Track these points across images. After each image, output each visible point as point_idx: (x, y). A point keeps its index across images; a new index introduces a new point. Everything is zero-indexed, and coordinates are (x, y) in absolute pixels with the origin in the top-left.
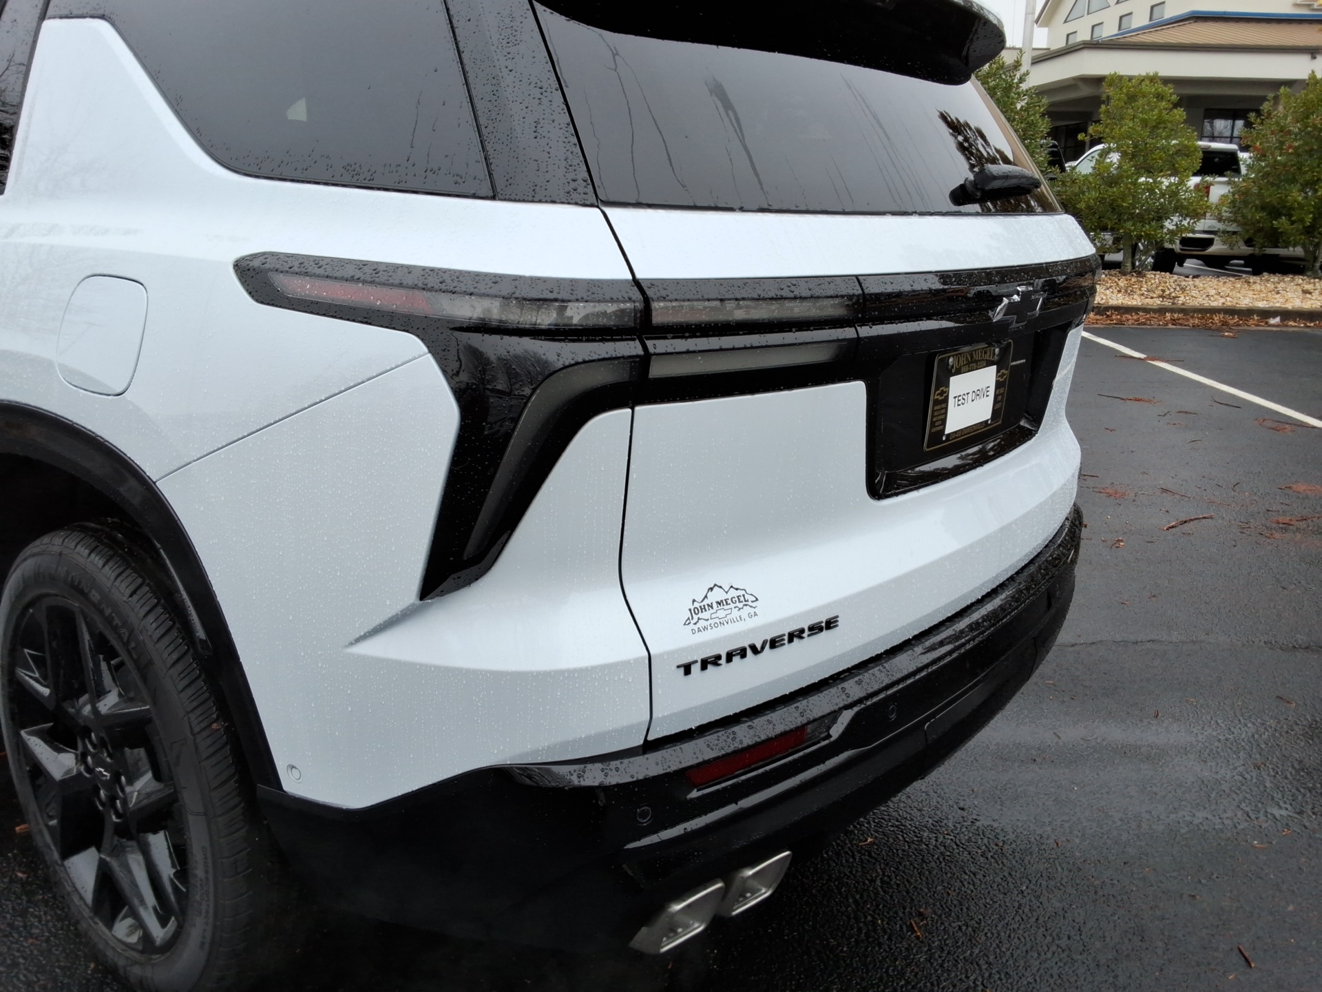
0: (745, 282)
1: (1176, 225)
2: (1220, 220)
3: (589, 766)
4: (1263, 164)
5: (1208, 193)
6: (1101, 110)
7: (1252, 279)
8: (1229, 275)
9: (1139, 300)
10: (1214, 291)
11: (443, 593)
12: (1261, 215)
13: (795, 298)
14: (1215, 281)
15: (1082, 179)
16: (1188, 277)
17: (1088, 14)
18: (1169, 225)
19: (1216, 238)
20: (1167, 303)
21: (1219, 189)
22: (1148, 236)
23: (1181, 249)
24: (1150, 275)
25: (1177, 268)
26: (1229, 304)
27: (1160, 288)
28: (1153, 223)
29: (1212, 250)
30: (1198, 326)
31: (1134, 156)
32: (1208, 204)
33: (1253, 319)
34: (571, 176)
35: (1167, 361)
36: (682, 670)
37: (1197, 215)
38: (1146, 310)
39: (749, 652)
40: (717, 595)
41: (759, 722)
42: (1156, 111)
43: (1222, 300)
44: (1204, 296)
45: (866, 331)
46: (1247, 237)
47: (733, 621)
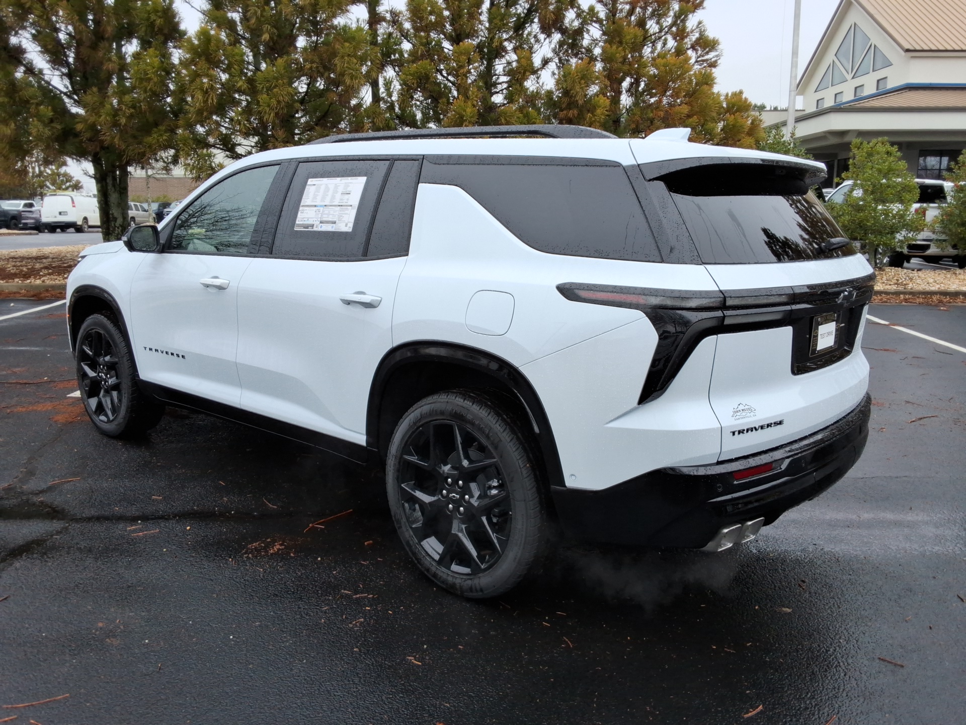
0: (755, 290)
1: (904, 236)
2: (934, 233)
3: (700, 468)
4: (962, 195)
5: (924, 214)
6: (849, 163)
7: (958, 271)
8: (942, 269)
9: (881, 286)
10: (932, 280)
11: (647, 402)
12: (962, 229)
13: (772, 295)
14: (932, 273)
15: (838, 207)
16: (913, 270)
17: (832, 86)
18: (899, 236)
19: (932, 245)
20: (900, 289)
21: (933, 212)
22: (885, 244)
23: (908, 252)
24: (888, 269)
25: (906, 264)
26: (943, 288)
27: (895, 278)
28: (889, 236)
29: (929, 252)
30: (923, 303)
31: (872, 193)
32: (925, 223)
33: (960, 298)
34: (692, 254)
35: (903, 326)
36: (732, 434)
37: (918, 230)
38: (887, 293)
39: (754, 430)
40: (741, 407)
41: (757, 458)
42: (887, 164)
43: (938, 286)
44: (926, 283)
45: (794, 307)
46: (953, 243)
47: (748, 417)
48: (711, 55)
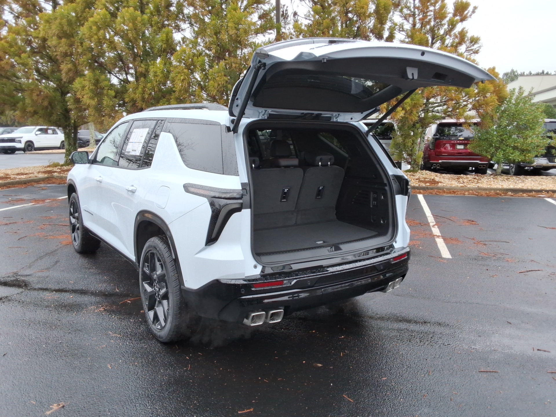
11: (209, 246)
34: (235, 170)
48: (476, 47)
